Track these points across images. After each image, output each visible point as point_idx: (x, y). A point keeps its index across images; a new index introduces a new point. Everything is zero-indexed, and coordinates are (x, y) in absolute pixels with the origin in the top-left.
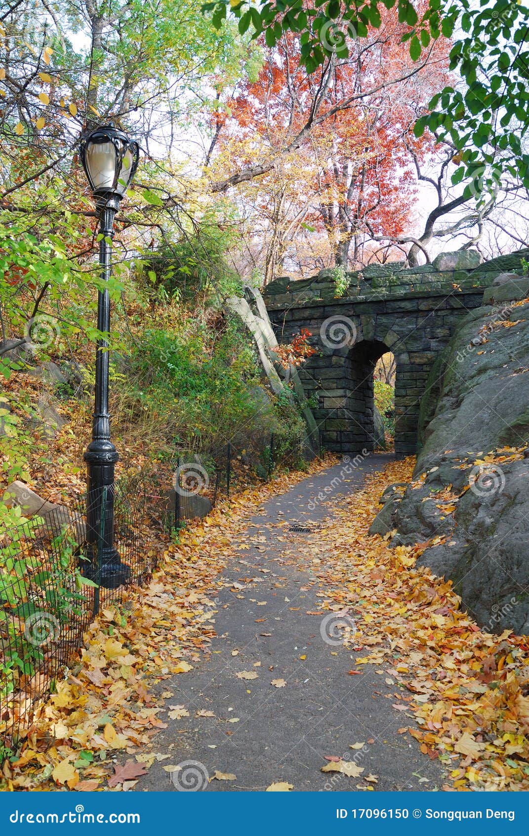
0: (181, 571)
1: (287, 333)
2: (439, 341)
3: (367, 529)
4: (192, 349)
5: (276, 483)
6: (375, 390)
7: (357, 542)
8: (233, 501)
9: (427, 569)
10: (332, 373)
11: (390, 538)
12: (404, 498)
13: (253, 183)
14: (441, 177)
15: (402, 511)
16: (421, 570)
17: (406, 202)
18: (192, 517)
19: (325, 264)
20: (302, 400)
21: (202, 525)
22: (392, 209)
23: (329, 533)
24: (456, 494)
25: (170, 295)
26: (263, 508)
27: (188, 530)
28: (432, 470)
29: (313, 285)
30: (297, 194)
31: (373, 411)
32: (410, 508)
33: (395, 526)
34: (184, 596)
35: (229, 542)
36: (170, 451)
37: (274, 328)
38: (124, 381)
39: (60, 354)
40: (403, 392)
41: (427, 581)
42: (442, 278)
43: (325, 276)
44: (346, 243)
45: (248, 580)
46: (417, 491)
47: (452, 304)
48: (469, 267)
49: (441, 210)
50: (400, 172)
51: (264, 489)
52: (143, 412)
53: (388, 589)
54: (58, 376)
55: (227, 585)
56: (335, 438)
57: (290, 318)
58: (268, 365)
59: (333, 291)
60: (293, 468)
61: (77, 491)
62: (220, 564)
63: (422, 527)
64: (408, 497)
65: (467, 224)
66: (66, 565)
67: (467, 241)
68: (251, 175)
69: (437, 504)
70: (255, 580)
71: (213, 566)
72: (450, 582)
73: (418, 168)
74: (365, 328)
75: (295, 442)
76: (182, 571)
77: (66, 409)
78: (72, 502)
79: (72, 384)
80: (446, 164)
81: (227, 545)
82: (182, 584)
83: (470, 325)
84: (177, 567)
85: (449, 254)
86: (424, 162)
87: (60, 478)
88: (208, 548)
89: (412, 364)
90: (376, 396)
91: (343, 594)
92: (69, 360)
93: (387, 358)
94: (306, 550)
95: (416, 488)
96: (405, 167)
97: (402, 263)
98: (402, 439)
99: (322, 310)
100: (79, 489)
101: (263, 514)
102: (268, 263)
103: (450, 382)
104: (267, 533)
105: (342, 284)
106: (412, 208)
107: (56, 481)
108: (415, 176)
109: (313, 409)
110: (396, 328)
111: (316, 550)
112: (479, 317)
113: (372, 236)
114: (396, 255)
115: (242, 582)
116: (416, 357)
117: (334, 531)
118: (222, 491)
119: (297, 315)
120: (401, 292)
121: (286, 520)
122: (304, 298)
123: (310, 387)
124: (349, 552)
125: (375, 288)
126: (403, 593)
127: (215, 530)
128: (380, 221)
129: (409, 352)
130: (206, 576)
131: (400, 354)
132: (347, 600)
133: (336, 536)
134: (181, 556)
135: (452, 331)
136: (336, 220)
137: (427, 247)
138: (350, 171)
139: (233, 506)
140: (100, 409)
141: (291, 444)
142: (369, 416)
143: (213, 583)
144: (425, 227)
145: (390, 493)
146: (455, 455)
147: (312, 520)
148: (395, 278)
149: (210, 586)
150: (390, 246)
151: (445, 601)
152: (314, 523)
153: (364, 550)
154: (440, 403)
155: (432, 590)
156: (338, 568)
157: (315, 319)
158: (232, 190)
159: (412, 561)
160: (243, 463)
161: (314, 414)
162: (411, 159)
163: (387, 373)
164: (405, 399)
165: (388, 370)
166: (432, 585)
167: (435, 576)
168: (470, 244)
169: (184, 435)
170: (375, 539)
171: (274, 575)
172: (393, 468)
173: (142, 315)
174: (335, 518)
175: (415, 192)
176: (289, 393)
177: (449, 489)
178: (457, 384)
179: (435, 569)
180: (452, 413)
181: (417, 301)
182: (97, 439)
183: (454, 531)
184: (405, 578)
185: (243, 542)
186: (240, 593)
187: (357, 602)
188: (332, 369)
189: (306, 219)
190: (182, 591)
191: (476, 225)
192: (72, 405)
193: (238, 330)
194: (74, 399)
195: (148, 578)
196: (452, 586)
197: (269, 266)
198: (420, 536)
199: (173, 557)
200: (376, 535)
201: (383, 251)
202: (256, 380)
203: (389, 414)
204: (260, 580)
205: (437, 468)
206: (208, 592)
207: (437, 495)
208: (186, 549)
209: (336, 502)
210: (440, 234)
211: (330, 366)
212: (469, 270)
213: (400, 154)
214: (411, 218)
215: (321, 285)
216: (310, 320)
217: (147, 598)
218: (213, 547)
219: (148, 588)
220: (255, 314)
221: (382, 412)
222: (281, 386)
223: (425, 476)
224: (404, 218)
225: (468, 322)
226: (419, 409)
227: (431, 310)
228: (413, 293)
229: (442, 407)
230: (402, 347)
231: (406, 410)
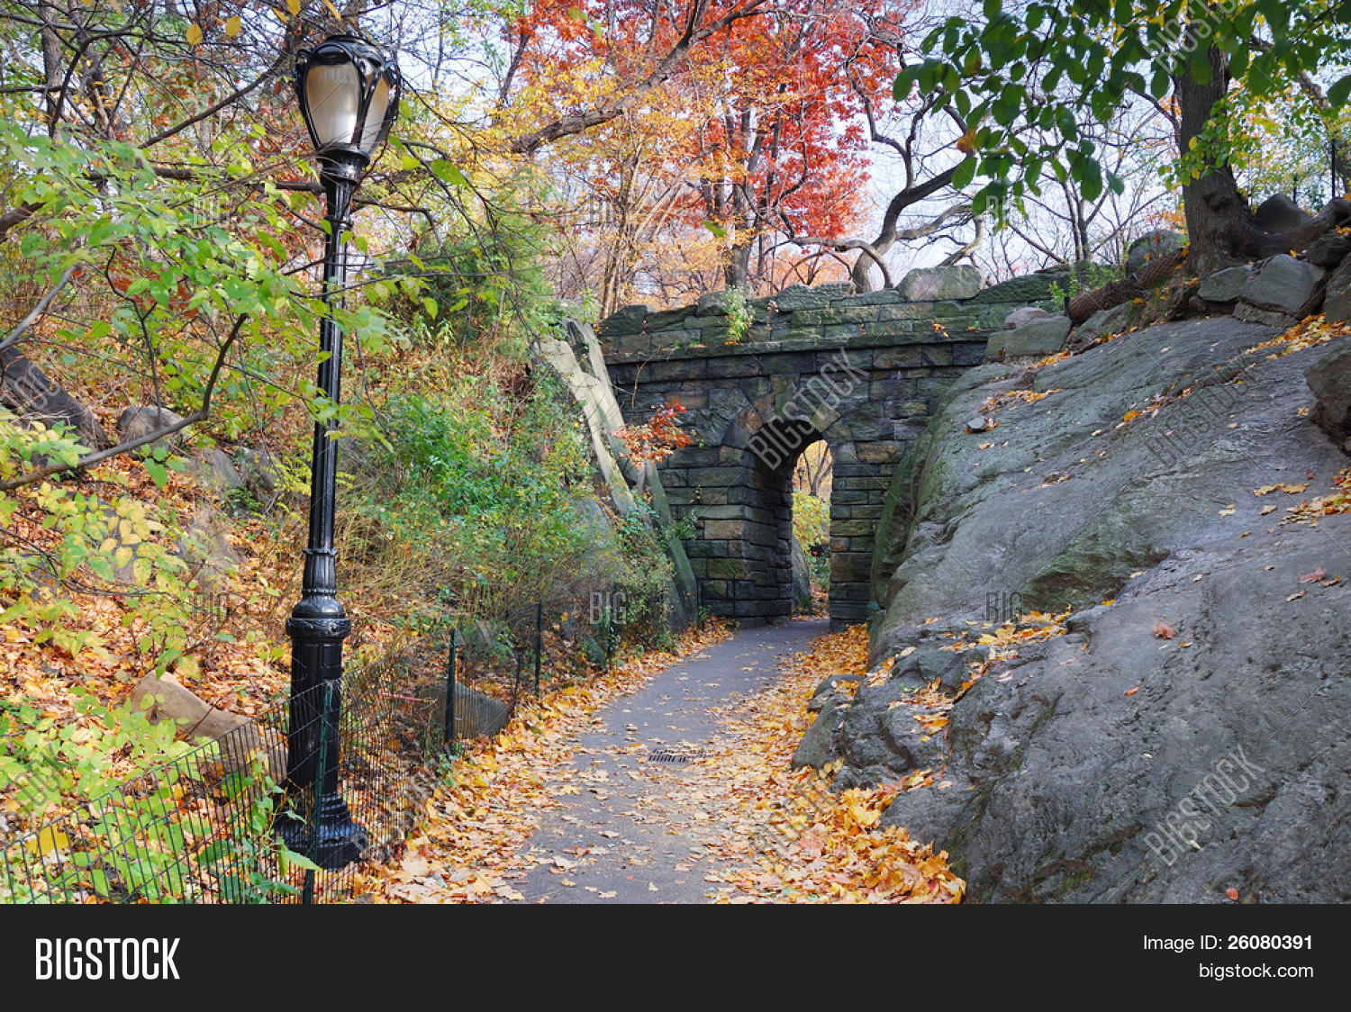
0: (457, 835)
1: (640, 404)
2: (906, 424)
3: (789, 758)
4: (472, 431)
5: (621, 674)
6: (794, 508)
7: (771, 781)
8: (546, 706)
9: (901, 830)
10: (719, 477)
11: (832, 773)
12: (855, 703)
13: (584, 139)
14: (912, 137)
15: (852, 726)
16: (890, 832)
17: (849, 179)
18: (473, 736)
19: (708, 284)
20: (666, 524)
21: (492, 749)
22: (825, 191)
23: (721, 763)
24: (948, 696)
25: (434, 333)
26: (599, 719)
27: (468, 760)
28: (904, 653)
29: (689, 321)
30: (662, 161)
31: (790, 545)
32: (867, 722)
33: (840, 752)
34: (466, 883)
35: (540, 782)
36: (433, 614)
37: (618, 396)
38: (350, 486)
39: (234, 436)
40: (845, 512)
41: (904, 852)
42: (913, 311)
43: (709, 305)
44: (742, 249)
45: (581, 851)
46: (880, 689)
47: (932, 358)
48: (961, 296)
49: (910, 195)
50: (839, 127)
51: (600, 684)
52: (386, 543)
53: (833, 867)
54: (227, 475)
55: (543, 861)
56: (723, 592)
57: (648, 379)
58: (607, 462)
59: (723, 332)
60: (651, 647)
61: (266, 687)
62: (528, 822)
63: (890, 755)
64: (863, 701)
65: (955, 220)
66: (260, 829)
67: (954, 248)
68: (582, 123)
69: (914, 713)
70: (593, 851)
71: (516, 826)
72: (944, 854)
73: (872, 123)
74: (778, 398)
75: (654, 599)
76: (460, 835)
77: (243, 536)
78: (257, 708)
79: (254, 490)
80: (919, 115)
81: (539, 786)
82: (460, 860)
83: (964, 397)
84: (450, 827)
85: (927, 271)
86: (883, 113)
87: (235, 662)
88: (504, 793)
89: (864, 461)
90: (795, 517)
91: (754, 878)
92: (249, 446)
93: (816, 450)
94: (681, 795)
95: (876, 684)
96: (850, 120)
97: (846, 286)
98: (843, 595)
99: (703, 364)
100: (269, 684)
101: (601, 729)
102: (607, 281)
103: (931, 497)
104: (609, 764)
105: (740, 320)
106: (861, 190)
107: (226, 668)
108: (867, 135)
109: (685, 540)
111: (700, 795)
112: (981, 384)
113: (791, 237)
114: (832, 273)
115: (571, 856)
116: (869, 450)
117: (729, 760)
118: (526, 687)
119: (660, 373)
120: (843, 335)
121: (643, 740)
122: (671, 342)
123: (680, 501)
124: (759, 799)
125: (797, 327)
126: (861, 874)
127: (514, 759)
128: (804, 210)
129: (857, 442)
130: (505, 845)
131: (840, 445)
132: (761, 887)
133: (734, 770)
134: (456, 808)
135: (933, 407)
136: (726, 207)
137: (885, 258)
138: (753, 123)
139: (546, 714)
140: (320, 539)
141: (647, 603)
142: (783, 552)
143: (517, 857)
144: (882, 223)
145: (828, 692)
146: (944, 626)
147: (687, 740)
148: (832, 311)
149: (512, 863)
150: (820, 254)
151: (936, 889)
152: (692, 746)
153: (785, 795)
154: (915, 534)
155: (913, 869)
156: (740, 829)
157: (692, 380)
158: (546, 151)
159: (873, 817)
160: (563, 637)
161: (687, 548)
162: (860, 106)
163: (812, 477)
164: (847, 524)
165: (814, 471)
166: (912, 860)
167: (916, 843)
168: (961, 255)
169: (458, 587)
170: (805, 776)
171: (627, 842)
172: (828, 647)
173: (382, 367)
174: (729, 737)
175: (865, 163)
176: (644, 510)
177: (935, 687)
178: (943, 500)
179: (915, 829)
180: (936, 551)
181: (870, 352)
182: (312, 593)
183: (947, 763)
184: (862, 847)
185: (567, 781)
186: (567, 876)
187: (779, 891)
188: (717, 470)
189: (677, 205)
190: (461, 873)
191: (971, 224)
192: (254, 529)
193: (554, 399)
194: (259, 518)
195: (399, 849)
196: (947, 861)
197: (611, 285)
198: (886, 770)
199: (442, 809)
200: (805, 769)
201: (809, 262)
202: (585, 487)
203: (817, 550)
204: (602, 851)
205: (913, 649)
206: (509, 875)
207: (915, 698)
208: (466, 794)
209: (731, 707)
210: (908, 236)
211: (716, 464)
212: (962, 301)
213: (840, 97)
214: (857, 208)
215: (702, 322)
216: (682, 381)
217: (398, 886)
218: (513, 791)
219: (399, 867)
220: (584, 370)
221: (805, 547)
222: (628, 498)
223: (891, 663)
224: (845, 207)
225: (962, 391)
226: (873, 541)
227: (896, 369)
228: (864, 338)
229: (918, 541)
230: (844, 433)
231: (850, 542)
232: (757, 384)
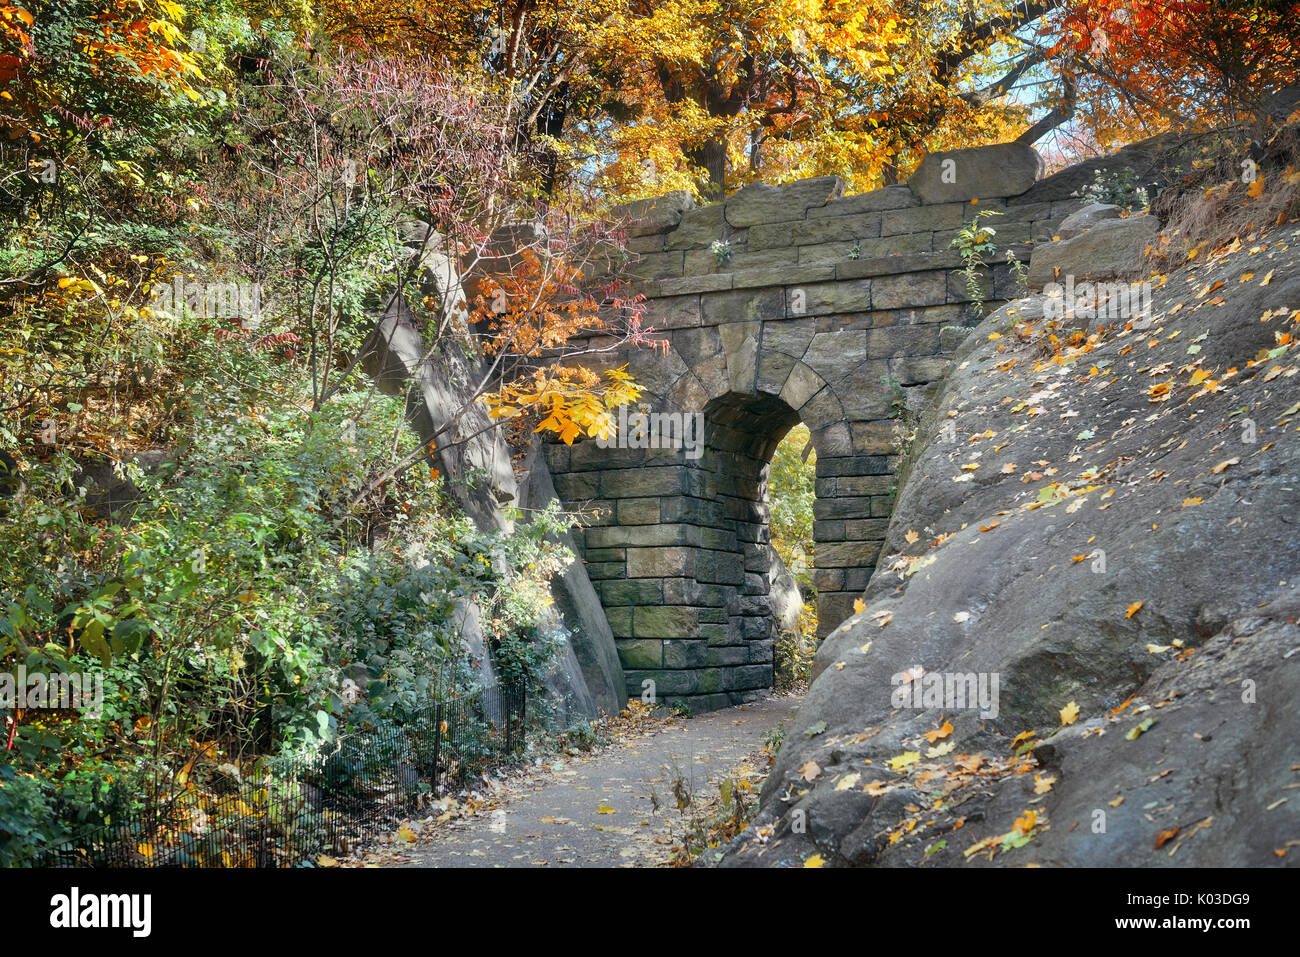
10: (644, 482)
40: (834, 530)
42: (933, 220)
48: (1005, 191)
74: (730, 362)
89: (859, 453)
93: (799, 436)
97: (829, 184)
109: (600, 580)
110: (813, 358)
116: (869, 434)
120: (826, 260)
125: (756, 249)
129: (851, 423)
131: (825, 428)
148: (809, 223)
161: (601, 592)
164: (841, 549)
181: (866, 285)
188: (644, 473)
211: (640, 463)
212: (1008, 200)
227: (908, 308)
228: (857, 262)
230: (830, 409)
231: (846, 576)
232: (699, 340)
